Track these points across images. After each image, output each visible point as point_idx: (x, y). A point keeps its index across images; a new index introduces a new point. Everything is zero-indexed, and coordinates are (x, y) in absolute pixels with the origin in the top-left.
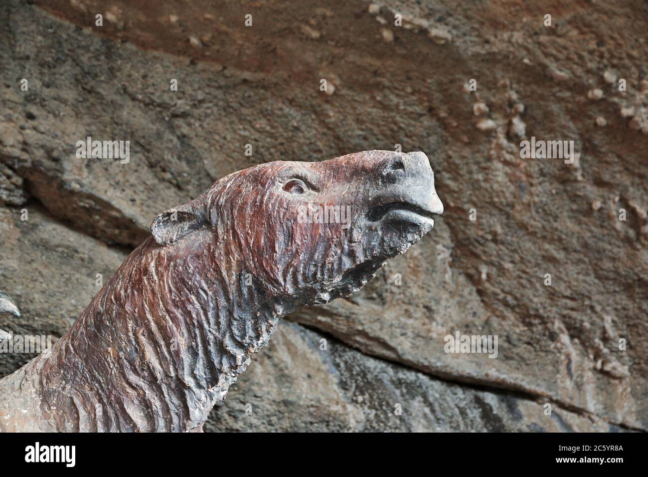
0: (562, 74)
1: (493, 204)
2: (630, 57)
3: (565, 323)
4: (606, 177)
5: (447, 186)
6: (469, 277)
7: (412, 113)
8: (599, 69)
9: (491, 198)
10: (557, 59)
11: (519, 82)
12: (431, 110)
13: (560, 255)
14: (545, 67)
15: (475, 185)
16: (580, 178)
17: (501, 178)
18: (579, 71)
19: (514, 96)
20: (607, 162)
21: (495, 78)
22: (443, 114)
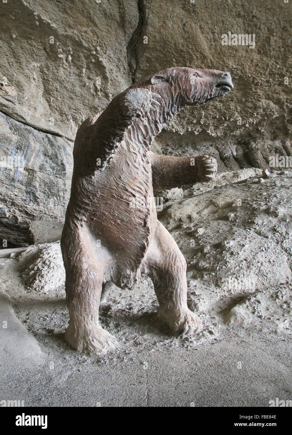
0: (86, 45)
1: (58, 80)
2: (105, 44)
3: (72, 116)
4: (91, 77)
5: (45, 73)
6: (47, 100)
7: (39, 48)
8: (96, 46)
9: (58, 78)
10: (85, 41)
11: (73, 45)
12: (45, 49)
13: (74, 97)
14: (81, 42)
15: (54, 73)
16: (84, 76)
17: (62, 73)
18: (91, 45)
19: (71, 49)
20: (92, 73)
21: (66, 43)
22: (48, 51)
